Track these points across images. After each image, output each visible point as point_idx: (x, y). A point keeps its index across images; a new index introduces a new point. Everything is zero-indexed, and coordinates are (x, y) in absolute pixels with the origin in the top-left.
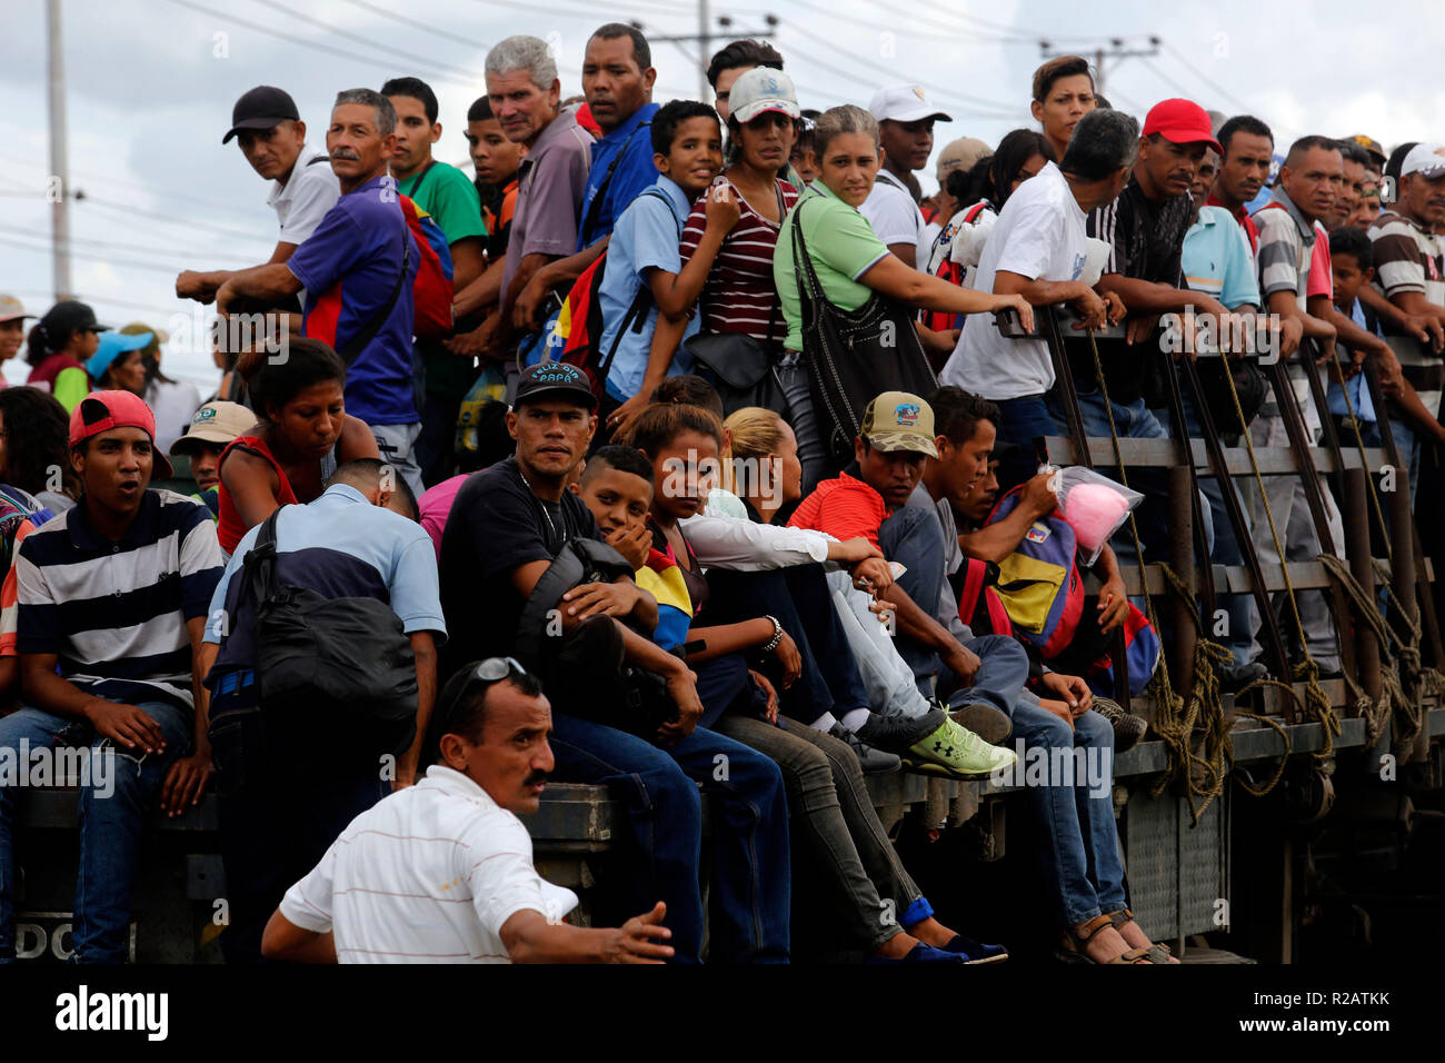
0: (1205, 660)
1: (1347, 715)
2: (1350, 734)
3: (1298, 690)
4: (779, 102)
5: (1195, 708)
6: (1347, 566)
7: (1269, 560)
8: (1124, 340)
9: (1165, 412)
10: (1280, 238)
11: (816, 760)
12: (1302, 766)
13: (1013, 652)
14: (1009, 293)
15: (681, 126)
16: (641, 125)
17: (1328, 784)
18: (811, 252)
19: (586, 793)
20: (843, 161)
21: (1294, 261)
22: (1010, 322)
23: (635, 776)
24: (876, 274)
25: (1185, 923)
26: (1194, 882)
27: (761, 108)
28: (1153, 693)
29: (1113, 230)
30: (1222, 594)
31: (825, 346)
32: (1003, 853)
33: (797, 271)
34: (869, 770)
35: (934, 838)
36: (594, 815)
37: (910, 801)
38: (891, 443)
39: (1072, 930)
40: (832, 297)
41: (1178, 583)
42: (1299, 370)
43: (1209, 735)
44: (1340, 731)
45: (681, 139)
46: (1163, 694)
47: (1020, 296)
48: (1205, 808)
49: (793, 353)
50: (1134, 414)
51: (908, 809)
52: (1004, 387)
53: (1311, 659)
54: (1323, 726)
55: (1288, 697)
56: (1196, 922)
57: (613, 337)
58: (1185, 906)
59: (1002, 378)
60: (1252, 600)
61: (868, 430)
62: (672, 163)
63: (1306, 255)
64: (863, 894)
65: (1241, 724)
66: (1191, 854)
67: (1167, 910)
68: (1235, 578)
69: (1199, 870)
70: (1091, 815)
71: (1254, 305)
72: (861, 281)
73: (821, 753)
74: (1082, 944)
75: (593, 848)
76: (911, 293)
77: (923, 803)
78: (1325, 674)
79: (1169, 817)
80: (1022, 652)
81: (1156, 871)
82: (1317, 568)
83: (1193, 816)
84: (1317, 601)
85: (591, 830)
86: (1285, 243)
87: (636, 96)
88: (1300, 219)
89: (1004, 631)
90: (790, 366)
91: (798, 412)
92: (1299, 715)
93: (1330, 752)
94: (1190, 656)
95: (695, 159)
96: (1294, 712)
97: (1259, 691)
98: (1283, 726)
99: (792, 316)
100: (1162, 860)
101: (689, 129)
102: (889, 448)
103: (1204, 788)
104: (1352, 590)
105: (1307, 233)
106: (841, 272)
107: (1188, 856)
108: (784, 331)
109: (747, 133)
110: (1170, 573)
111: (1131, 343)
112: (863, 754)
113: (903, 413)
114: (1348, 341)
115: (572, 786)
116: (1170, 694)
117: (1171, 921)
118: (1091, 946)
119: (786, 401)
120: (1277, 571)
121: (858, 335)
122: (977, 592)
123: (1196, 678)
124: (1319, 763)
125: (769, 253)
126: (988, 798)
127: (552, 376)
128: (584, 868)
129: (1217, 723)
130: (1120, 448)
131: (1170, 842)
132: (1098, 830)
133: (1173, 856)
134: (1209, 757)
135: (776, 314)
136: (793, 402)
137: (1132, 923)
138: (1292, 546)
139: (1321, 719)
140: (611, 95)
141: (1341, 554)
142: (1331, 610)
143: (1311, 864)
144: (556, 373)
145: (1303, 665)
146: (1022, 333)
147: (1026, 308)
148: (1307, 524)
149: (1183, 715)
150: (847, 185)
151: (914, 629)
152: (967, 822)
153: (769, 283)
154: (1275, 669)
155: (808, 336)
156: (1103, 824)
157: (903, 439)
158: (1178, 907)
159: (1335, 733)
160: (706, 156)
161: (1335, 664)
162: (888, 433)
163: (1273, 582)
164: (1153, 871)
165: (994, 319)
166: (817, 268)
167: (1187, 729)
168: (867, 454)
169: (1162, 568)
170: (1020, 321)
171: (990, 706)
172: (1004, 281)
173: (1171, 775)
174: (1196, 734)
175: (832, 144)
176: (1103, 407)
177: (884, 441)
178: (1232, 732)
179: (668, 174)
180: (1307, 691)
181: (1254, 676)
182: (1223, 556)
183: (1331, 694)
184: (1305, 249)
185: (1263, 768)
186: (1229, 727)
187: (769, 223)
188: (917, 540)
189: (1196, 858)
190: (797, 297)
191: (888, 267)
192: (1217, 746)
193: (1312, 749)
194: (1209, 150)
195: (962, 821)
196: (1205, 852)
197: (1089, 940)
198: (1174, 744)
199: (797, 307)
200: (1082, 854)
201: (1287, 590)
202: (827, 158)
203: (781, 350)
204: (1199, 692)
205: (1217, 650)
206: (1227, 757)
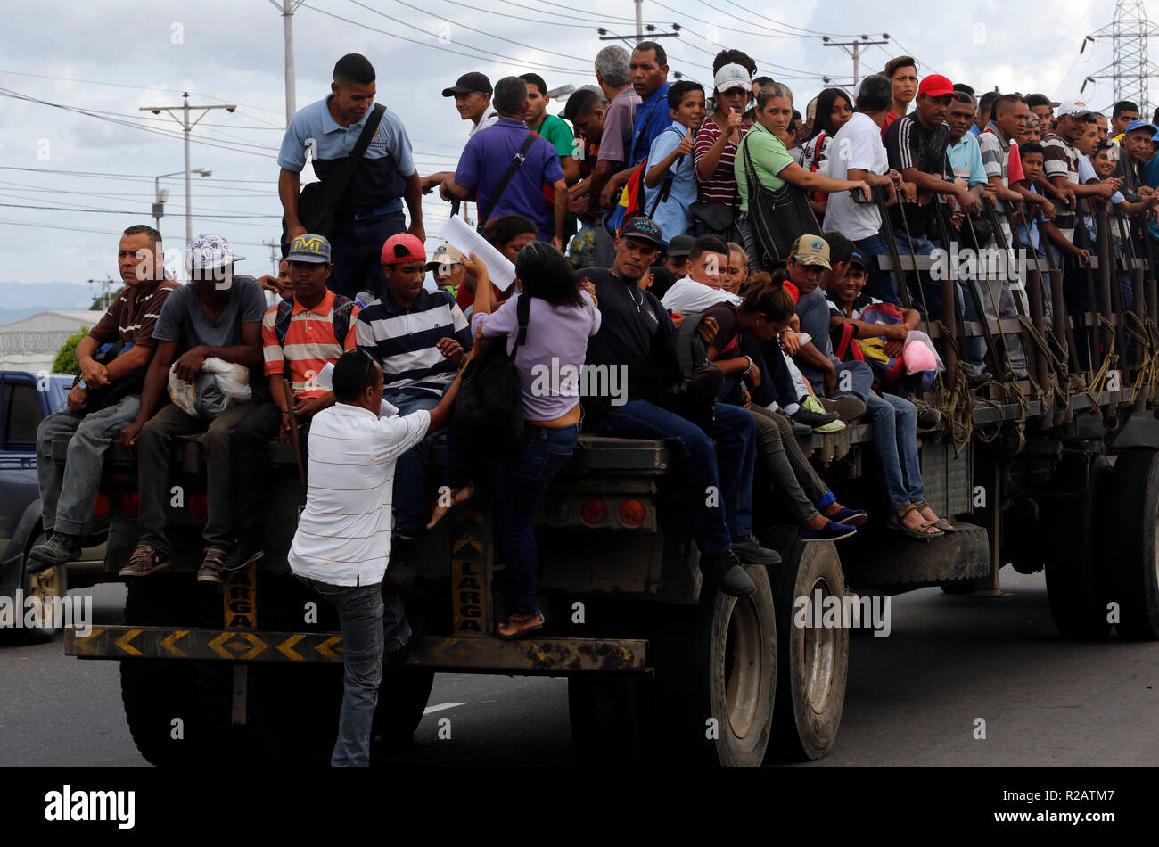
0: (961, 372)
1: (1031, 400)
2: (1032, 409)
3: (1007, 386)
4: (741, 82)
5: (956, 397)
6: (1030, 321)
7: (991, 318)
8: (917, 204)
9: (938, 241)
10: (991, 148)
11: (771, 427)
12: (1009, 426)
13: (863, 369)
14: (857, 180)
15: (685, 95)
16: (662, 98)
17: (1022, 435)
18: (753, 160)
19: (653, 445)
20: (775, 111)
21: (999, 160)
22: (859, 195)
23: (679, 438)
24: (786, 172)
25: (950, 509)
26: (955, 488)
27: (731, 85)
28: (935, 390)
29: (908, 145)
30: (969, 337)
31: (760, 211)
32: (860, 474)
33: (746, 170)
34: (796, 432)
35: (826, 466)
36: (658, 455)
37: (814, 447)
38: (809, 261)
39: (896, 512)
40: (764, 184)
41: (947, 331)
42: (1005, 218)
43: (963, 411)
44: (1028, 408)
45: (685, 102)
46: (939, 389)
47: (863, 182)
48: (961, 449)
49: (745, 213)
50: (920, 242)
51: (813, 452)
52: (860, 233)
53: (1014, 371)
54: (1020, 406)
55: (1002, 390)
56: (956, 508)
57: (651, 206)
58: (950, 500)
59: (859, 228)
60: (983, 340)
61: (795, 253)
62: (680, 114)
63: (1006, 157)
64: (798, 496)
65: (979, 405)
66: (953, 474)
67: (942, 503)
68: (974, 328)
69: (958, 482)
70: (905, 453)
71: (984, 184)
72: (779, 176)
73: (774, 423)
74: (901, 519)
75: (657, 473)
76: (805, 183)
77: (820, 448)
78: (1021, 379)
79: (943, 454)
80: (869, 369)
81: (936, 482)
82: (1016, 321)
83: (956, 453)
84: (1015, 339)
85: (656, 464)
86: (994, 151)
87: (658, 81)
88: (1002, 140)
89: (860, 359)
90: (743, 220)
91: (747, 245)
92: (1007, 400)
93: (1023, 419)
94: (953, 369)
95: (693, 113)
96: (1005, 398)
97: (987, 388)
98: (1000, 405)
99: (744, 195)
100: (939, 476)
101: (690, 96)
102: (808, 263)
103: (961, 438)
104: (1032, 332)
105: (1005, 145)
106: (769, 171)
107: (951, 474)
108: (740, 201)
109: (723, 97)
110: (942, 326)
111: (920, 205)
112: (792, 424)
113: (815, 246)
114: (1029, 202)
115: (645, 441)
116: (943, 389)
117: (943, 508)
118: (905, 521)
119: (742, 238)
120: (996, 324)
121: (778, 204)
122: (847, 341)
123: (956, 381)
124: (1017, 424)
125: (732, 159)
126: (852, 445)
127: (644, 228)
128: (653, 483)
129: (967, 404)
130: (916, 261)
131: (943, 467)
132: (909, 460)
133: (945, 475)
134: (963, 423)
135: (736, 193)
136: (745, 239)
137: (928, 508)
138: (1002, 311)
139: (1018, 401)
140: (644, 81)
141: (1028, 315)
142: (1022, 343)
143: (1009, 478)
144: (647, 227)
145: (1010, 373)
146: (864, 200)
147: (867, 187)
148: (1010, 299)
149: (950, 401)
150: (776, 124)
151: (812, 359)
152: (843, 458)
153: (732, 176)
154: (996, 377)
155: (752, 204)
156: (912, 458)
157: (815, 258)
158: (947, 500)
159: (1026, 409)
160: (699, 111)
161: (1025, 373)
162: (807, 255)
163: (994, 330)
164: (934, 482)
165: (850, 194)
166: (756, 168)
167: (953, 408)
168: (794, 265)
169: (938, 324)
170: (864, 195)
171: (855, 397)
172: (852, 174)
173: (944, 432)
174: (957, 410)
175: (770, 102)
176: (907, 240)
177: (804, 259)
178: (975, 409)
179: (677, 120)
180: (1011, 387)
181: (986, 379)
182: (969, 317)
183: (1024, 389)
184: (1005, 154)
185: (989, 428)
186: (973, 407)
187: (734, 144)
188: (815, 311)
189: (956, 475)
190: (746, 183)
191: (792, 169)
192: (967, 417)
193: (1015, 417)
194: (953, 99)
195: (841, 457)
196: (960, 472)
197: (904, 517)
198: (946, 416)
199: (746, 188)
200: (900, 474)
201: (1001, 334)
202: (766, 109)
203: (738, 212)
204: (958, 388)
205: (967, 366)
206: (973, 423)
